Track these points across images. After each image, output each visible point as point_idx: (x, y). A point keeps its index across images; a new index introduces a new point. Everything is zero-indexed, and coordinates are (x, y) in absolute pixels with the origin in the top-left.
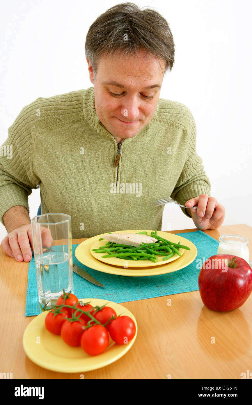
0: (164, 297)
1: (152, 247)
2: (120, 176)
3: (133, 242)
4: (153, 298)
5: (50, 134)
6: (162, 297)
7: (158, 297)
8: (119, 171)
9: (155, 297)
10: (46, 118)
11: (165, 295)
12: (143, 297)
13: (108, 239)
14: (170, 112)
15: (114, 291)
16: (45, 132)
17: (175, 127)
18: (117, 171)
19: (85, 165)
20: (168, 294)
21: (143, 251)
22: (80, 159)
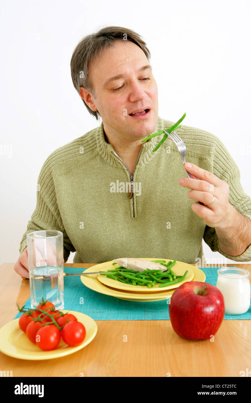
0: (144, 321)
1: (155, 274)
2: (136, 207)
3: (139, 268)
4: (134, 320)
5: (69, 175)
6: (143, 321)
7: (138, 320)
8: (134, 202)
9: (136, 319)
10: (65, 161)
11: (147, 319)
12: (125, 318)
13: (119, 265)
14: (186, 142)
15: (101, 310)
16: (64, 174)
17: (190, 156)
18: (132, 203)
19: (102, 200)
20: (150, 319)
21: (144, 277)
22: (97, 195)
